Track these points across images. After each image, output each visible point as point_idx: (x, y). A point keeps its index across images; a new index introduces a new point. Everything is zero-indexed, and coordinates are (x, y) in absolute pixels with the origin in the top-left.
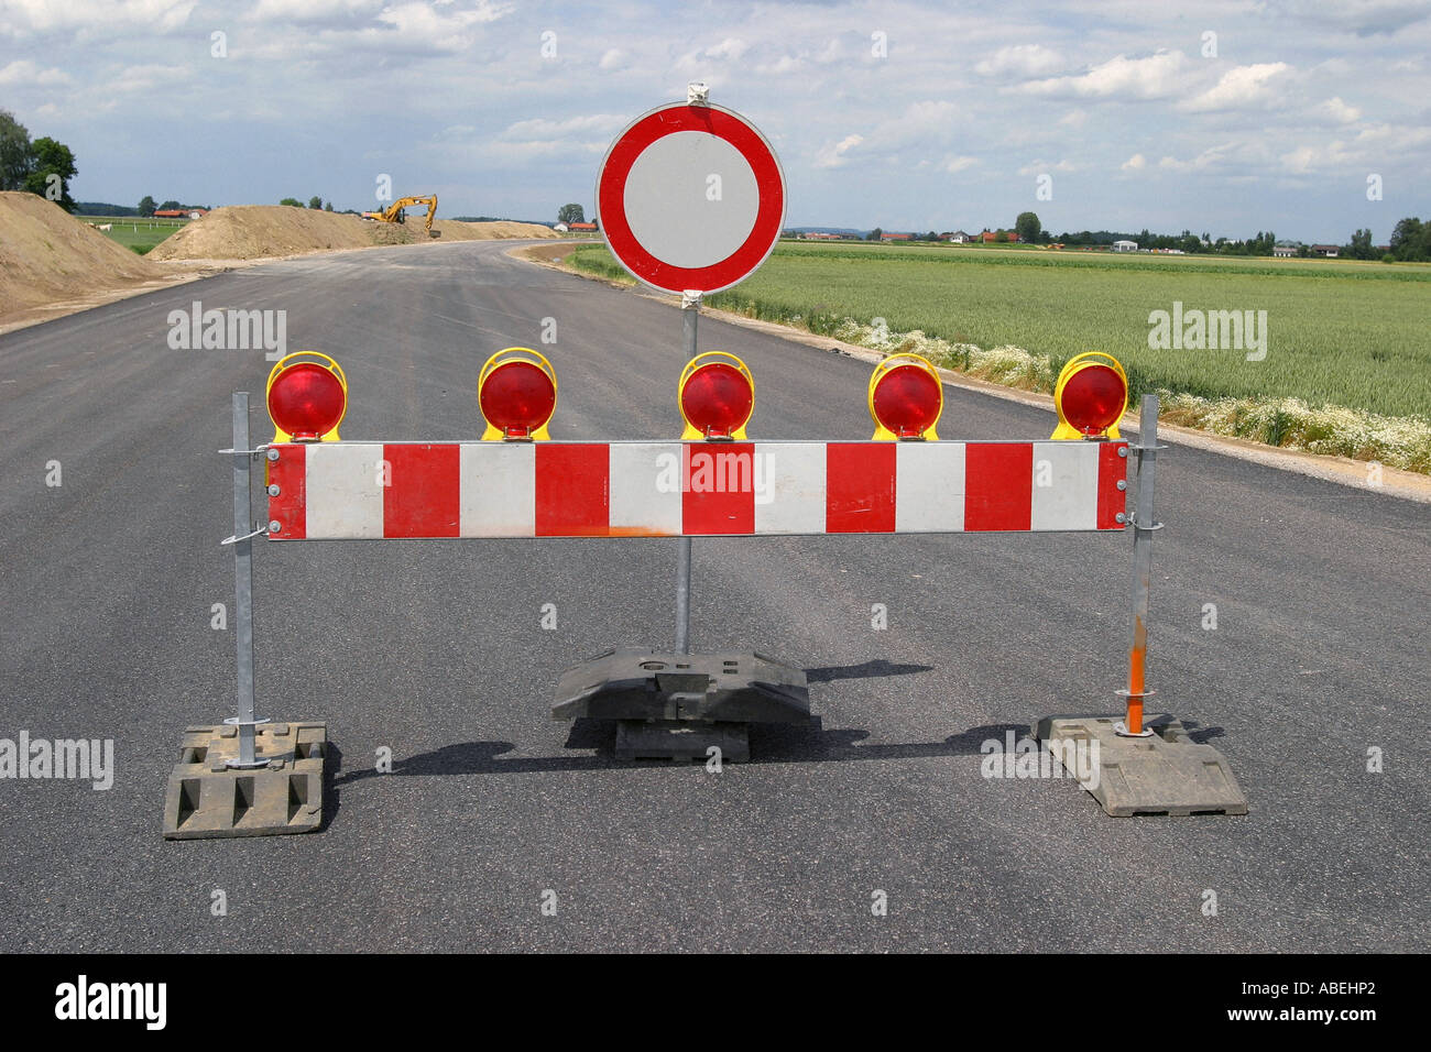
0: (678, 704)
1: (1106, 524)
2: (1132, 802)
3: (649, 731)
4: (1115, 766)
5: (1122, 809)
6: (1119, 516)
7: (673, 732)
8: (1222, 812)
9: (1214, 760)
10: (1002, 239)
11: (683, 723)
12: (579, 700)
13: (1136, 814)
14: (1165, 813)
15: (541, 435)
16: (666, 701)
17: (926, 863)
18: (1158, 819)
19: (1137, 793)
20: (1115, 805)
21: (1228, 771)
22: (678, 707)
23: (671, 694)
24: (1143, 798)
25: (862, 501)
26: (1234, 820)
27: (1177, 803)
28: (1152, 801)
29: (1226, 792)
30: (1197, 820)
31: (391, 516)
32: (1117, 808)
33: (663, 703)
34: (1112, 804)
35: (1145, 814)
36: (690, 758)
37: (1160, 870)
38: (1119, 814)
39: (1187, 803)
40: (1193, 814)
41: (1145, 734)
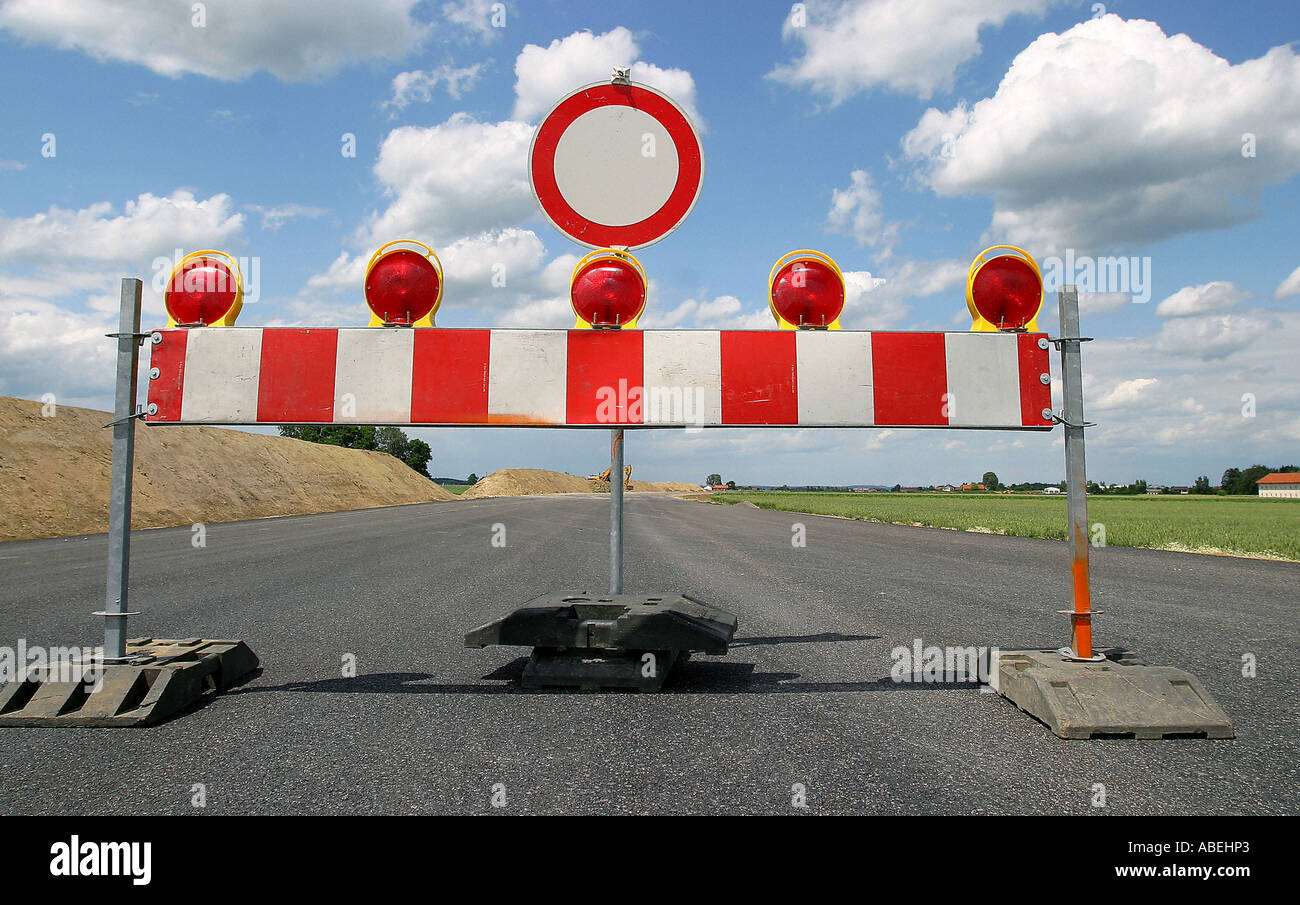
0: (589, 631)
1: (1032, 420)
2: (1090, 722)
3: (560, 661)
4: (1064, 684)
5: (1077, 730)
6: (1045, 412)
7: (585, 661)
8: (1203, 735)
9: (1183, 679)
10: (975, 489)
11: (598, 653)
12: (490, 627)
13: (1094, 736)
14: (1130, 736)
15: (424, 323)
16: (577, 628)
17: (822, 779)
18: (1123, 742)
19: (1094, 712)
20: (1067, 725)
21: (1201, 690)
22: (589, 634)
23: (583, 620)
24: (1102, 718)
25: (760, 391)
26: (1219, 743)
27: (1143, 724)
28: (1112, 720)
29: (1204, 712)
30: (1173, 743)
31: (265, 400)
32: (1070, 728)
33: (574, 630)
34: (1063, 724)
35: (1105, 736)
36: (597, 686)
37: (1135, 790)
38: (1074, 734)
39: (1157, 722)
40: (1166, 737)
41: (1095, 658)
